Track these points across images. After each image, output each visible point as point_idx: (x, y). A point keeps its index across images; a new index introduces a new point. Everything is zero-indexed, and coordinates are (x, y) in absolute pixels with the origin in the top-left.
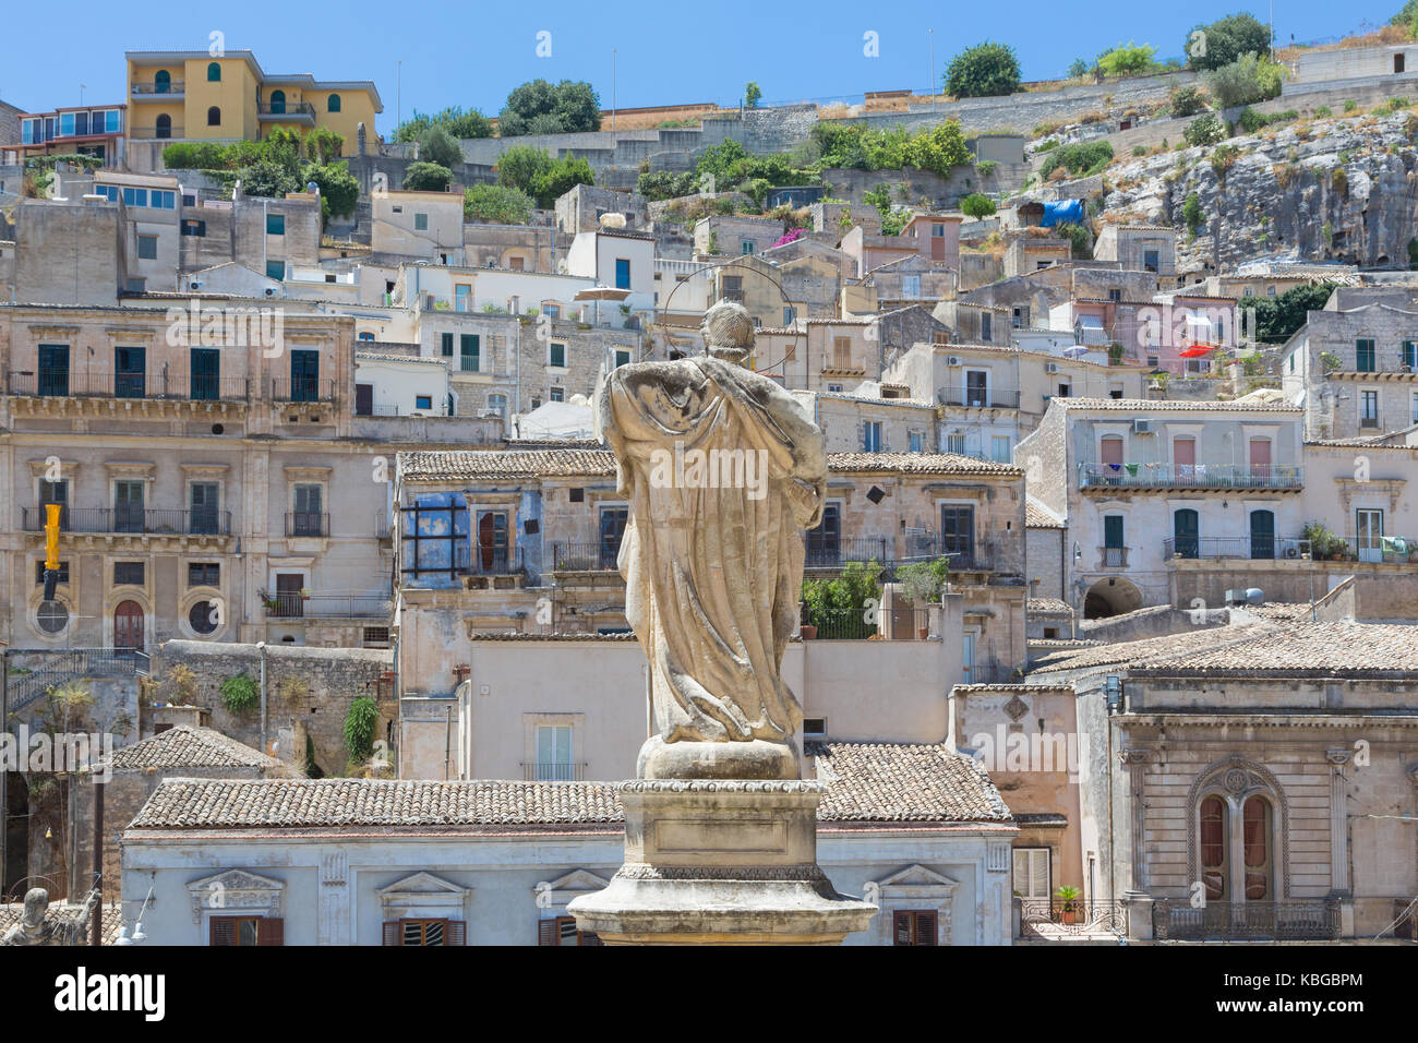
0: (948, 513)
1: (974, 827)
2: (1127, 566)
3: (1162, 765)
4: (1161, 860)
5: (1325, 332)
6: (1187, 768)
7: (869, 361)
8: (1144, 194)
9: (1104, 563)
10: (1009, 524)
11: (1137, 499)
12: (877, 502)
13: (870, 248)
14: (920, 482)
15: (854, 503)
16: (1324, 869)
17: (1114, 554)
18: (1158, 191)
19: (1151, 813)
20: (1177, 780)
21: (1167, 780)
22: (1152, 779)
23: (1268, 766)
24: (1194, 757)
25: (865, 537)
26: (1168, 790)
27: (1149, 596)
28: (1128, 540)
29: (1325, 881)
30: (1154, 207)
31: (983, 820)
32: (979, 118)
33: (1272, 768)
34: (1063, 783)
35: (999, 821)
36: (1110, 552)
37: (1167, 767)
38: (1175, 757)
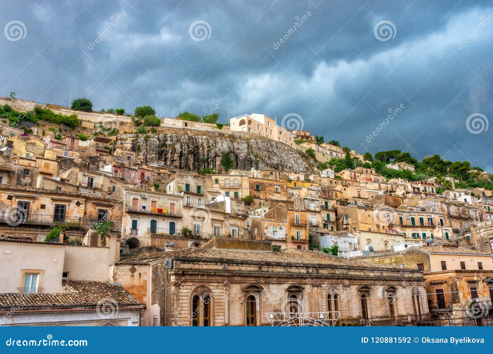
0: (100, 211)
1: (129, 307)
2: (138, 235)
3: (183, 286)
4: (182, 317)
5: (179, 181)
6: (189, 287)
7: (54, 171)
8: (126, 143)
9: (131, 234)
10: (117, 216)
11: (141, 216)
12: (78, 206)
13: (52, 142)
14: (92, 201)
15: (71, 206)
16: (223, 317)
17: (134, 231)
18: (130, 142)
19: (180, 301)
20: (187, 291)
21: (184, 291)
22: (181, 291)
23: (210, 287)
24: (191, 284)
25: (73, 216)
26: (184, 294)
27: (143, 243)
28: (138, 227)
29: (223, 321)
30: (129, 146)
31: (131, 305)
32: (81, 116)
33: (211, 287)
34: (145, 294)
35: (136, 305)
36: (133, 231)
37: (184, 287)
38: (187, 284)
